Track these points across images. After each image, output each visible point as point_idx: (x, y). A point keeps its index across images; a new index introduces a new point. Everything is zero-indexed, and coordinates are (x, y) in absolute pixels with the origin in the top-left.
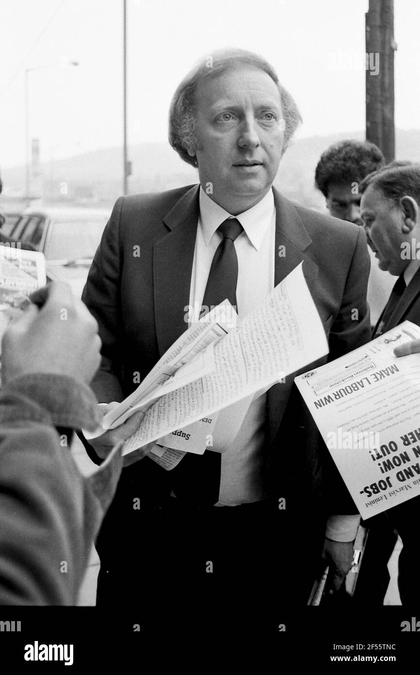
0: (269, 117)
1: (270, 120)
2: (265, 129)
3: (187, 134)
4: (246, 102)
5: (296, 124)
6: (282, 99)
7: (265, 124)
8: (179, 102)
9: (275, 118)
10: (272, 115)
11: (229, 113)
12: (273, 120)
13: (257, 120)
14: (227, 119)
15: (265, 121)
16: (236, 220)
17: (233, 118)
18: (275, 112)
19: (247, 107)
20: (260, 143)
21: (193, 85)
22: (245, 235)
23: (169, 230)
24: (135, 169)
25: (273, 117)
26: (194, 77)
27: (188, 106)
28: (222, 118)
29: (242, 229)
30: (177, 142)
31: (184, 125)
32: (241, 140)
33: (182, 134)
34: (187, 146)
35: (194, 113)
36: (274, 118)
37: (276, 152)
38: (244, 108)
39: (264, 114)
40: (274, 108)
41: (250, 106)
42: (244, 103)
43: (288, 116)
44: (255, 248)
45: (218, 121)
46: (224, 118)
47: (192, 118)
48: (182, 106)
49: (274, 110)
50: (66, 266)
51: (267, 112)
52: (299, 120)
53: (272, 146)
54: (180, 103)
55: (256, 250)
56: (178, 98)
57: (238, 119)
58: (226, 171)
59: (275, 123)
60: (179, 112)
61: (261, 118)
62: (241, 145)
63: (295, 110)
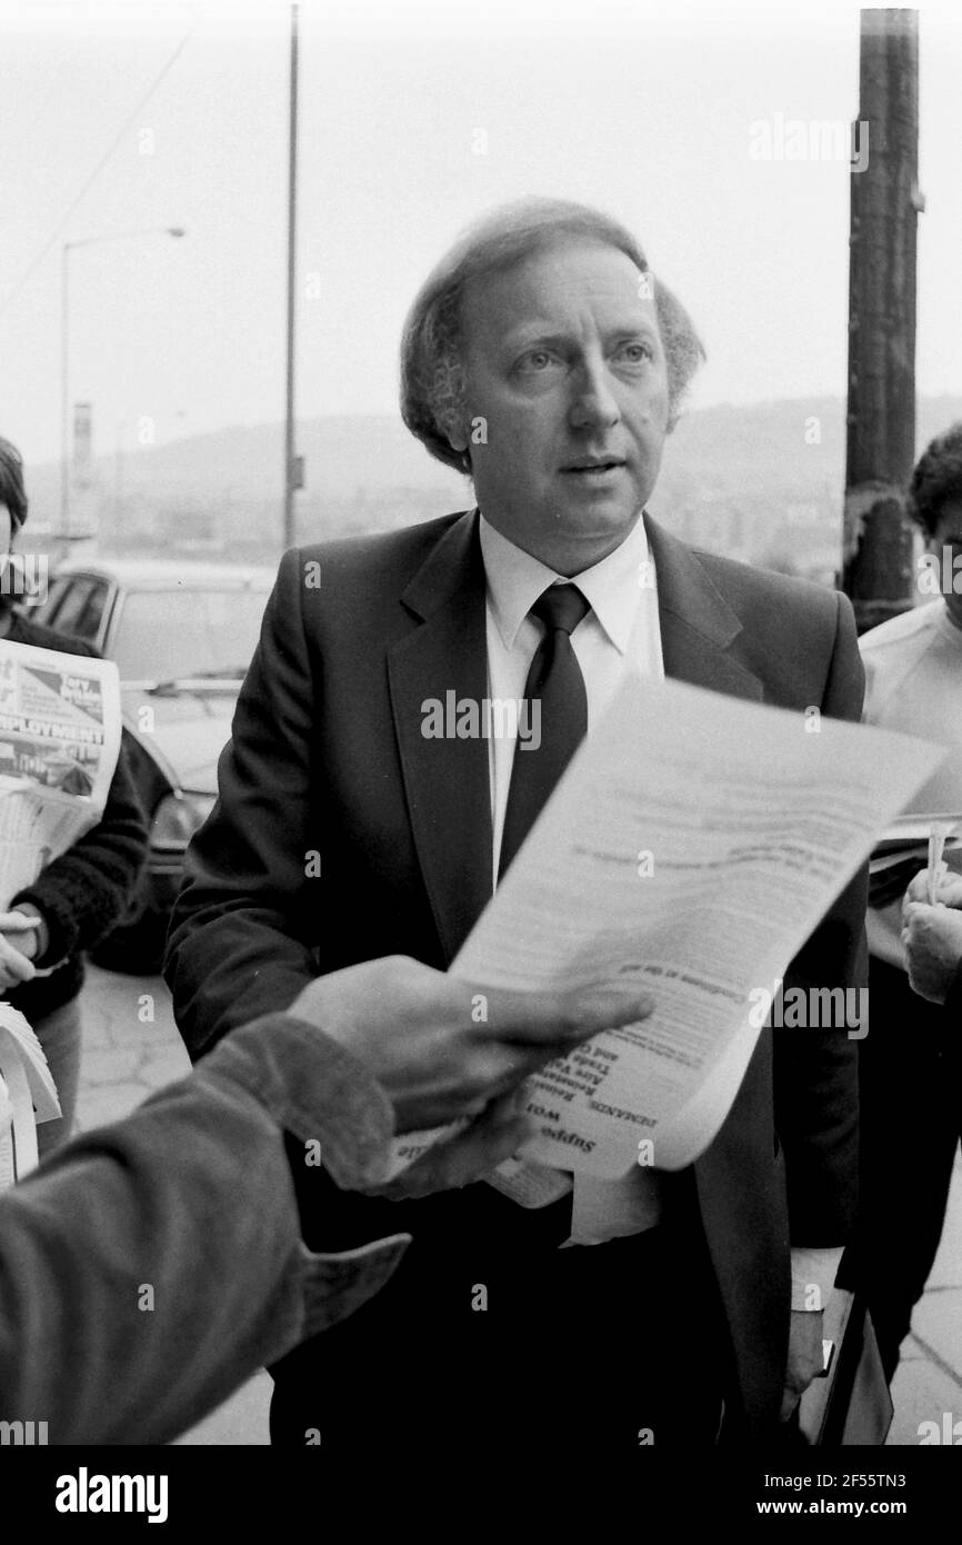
0: (634, 353)
1: (638, 360)
2: (627, 383)
3: (449, 403)
4: (584, 325)
5: (693, 364)
6: (659, 309)
7: (629, 370)
8: (426, 329)
9: (650, 355)
10: (641, 349)
11: (543, 351)
12: (645, 360)
13: (609, 362)
14: (539, 365)
15: (627, 364)
16: (574, 589)
17: (554, 361)
18: (650, 342)
19: (585, 335)
20: (619, 416)
21: (455, 287)
22: (595, 620)
23: (419, 621)
24: (311, 474)
25: (644, 355)
26: (457, 271)
27: (448, 338)
28: (528, 363)
29: (587, 606)
30: (423, 421)
31: (441, 383)
32: (576, 412)
33: (435, 402)
34: (448, 429)
35: (463, 352)
36: (647, 356)
37: (653, 431)
38: (580, 339)
39: (624, 347)
40: (645, 332)
41: (593, 333)
42: (579, 329)
43: (674, 348)
44: (616, 648)
45: (520, 371)
46: (533, 361)
47: (459, 366)
48: (434, 339)
49: (645, 338)
50: (152, 693)
51: (632, 344)
52: (700, 356)
53: (645, 421)
54: (428, 331)
55: (619, 652)
56: (423, 320)
57: (565, 364)
58: (543, 483)
59: (650, 367)
60: (427, 352)
61: (619, 358)
62: (576, 423)
63: (689, 332)
